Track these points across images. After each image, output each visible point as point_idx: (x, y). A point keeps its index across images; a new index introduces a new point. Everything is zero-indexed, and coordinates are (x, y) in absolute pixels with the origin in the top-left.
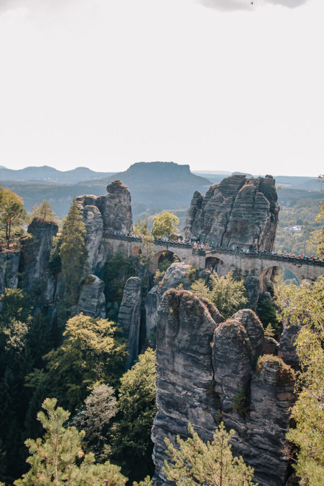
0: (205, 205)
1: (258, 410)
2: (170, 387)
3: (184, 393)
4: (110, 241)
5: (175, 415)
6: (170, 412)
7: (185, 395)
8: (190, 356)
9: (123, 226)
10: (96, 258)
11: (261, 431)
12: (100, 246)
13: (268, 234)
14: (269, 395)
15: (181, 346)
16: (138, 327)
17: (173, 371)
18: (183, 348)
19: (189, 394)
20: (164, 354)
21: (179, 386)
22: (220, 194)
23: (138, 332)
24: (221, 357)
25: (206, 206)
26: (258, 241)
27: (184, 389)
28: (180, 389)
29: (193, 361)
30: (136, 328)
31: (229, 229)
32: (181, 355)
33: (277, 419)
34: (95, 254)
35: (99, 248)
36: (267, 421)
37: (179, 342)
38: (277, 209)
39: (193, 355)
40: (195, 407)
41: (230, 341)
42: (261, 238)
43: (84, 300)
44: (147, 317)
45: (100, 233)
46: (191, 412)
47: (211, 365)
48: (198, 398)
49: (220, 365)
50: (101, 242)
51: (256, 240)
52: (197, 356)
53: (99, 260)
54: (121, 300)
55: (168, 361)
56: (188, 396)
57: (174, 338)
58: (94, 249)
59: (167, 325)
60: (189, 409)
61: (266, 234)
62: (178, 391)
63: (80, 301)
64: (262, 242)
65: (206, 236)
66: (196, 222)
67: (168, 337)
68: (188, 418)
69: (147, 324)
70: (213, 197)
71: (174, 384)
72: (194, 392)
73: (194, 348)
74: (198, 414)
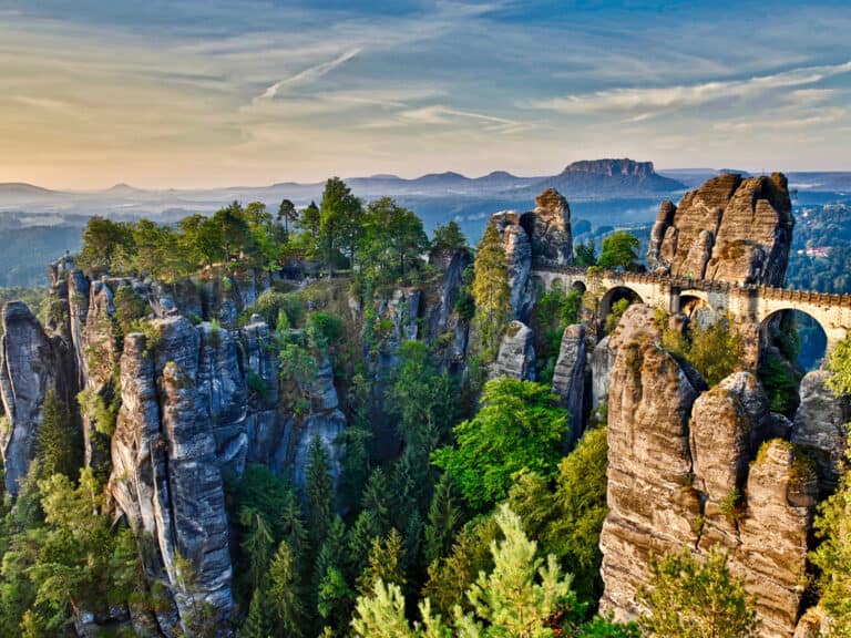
0: (678, 219)
1: (758, 518)
2: (628, 479)
3: (648, 487)
4: (541, 274)
5: (634, 518)
6: (627, 514)
7: (649, 491)
8: (658, 438)
9: (559, 253)
10: (522, 297)
11: (762, 547)
12: (527, 281)
13: (776, 261)
14: (776, 498)
15: (645, 422)
16: (582, 394)
17: (632, 457)
18: (648, 426)
19: (655, 489)
20: (620, 433)
21: (640, 478)
22: (701, 203)
23: (581, 401)
24: (703, 440)
25: (681, 221)
26: (761, 272)
27: (648, 482)
28: (642, 483)
29: (661, 444)
30: (578, 395)
31: (714, 255)
32: (643, 435)
33: (788, 532)
34: (520, 293)
35: (526, 285)
36: (772, 534)
37: (642, 417)
38: (790, 223)
39: (663, 436)
40: (663, 509)
41: (717, 417)
42: (765, 267)
43: (506, 356)
44: (595, 380)
45: (528, 262)
46: (658, 515)
47: (689, 451)
48: (668, 496)
49: (702, 451)
50: (528, 277)
51: (758, 270)
52: (667, 438)
53: (527, 301)
54: (557, 356)
55: (626, 443)
56: (654, 492)
57: (634, 411)
58: (519, 285)
59: (624, 392)
60: (655, 511)
61: (772, 261)
62: (639, 485)
63: (500, 358)
64: (767, 272)
65: (680, 265)
66: (666, 245)
67: (625, 409)
68: (652, 523)
69: (594, 390)
70: (691, 209)
71: (632, 475)
72: (663, 488)
73: (664, 425)
74: (667, 519)
